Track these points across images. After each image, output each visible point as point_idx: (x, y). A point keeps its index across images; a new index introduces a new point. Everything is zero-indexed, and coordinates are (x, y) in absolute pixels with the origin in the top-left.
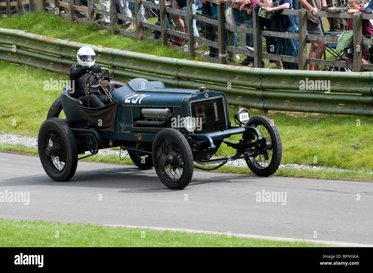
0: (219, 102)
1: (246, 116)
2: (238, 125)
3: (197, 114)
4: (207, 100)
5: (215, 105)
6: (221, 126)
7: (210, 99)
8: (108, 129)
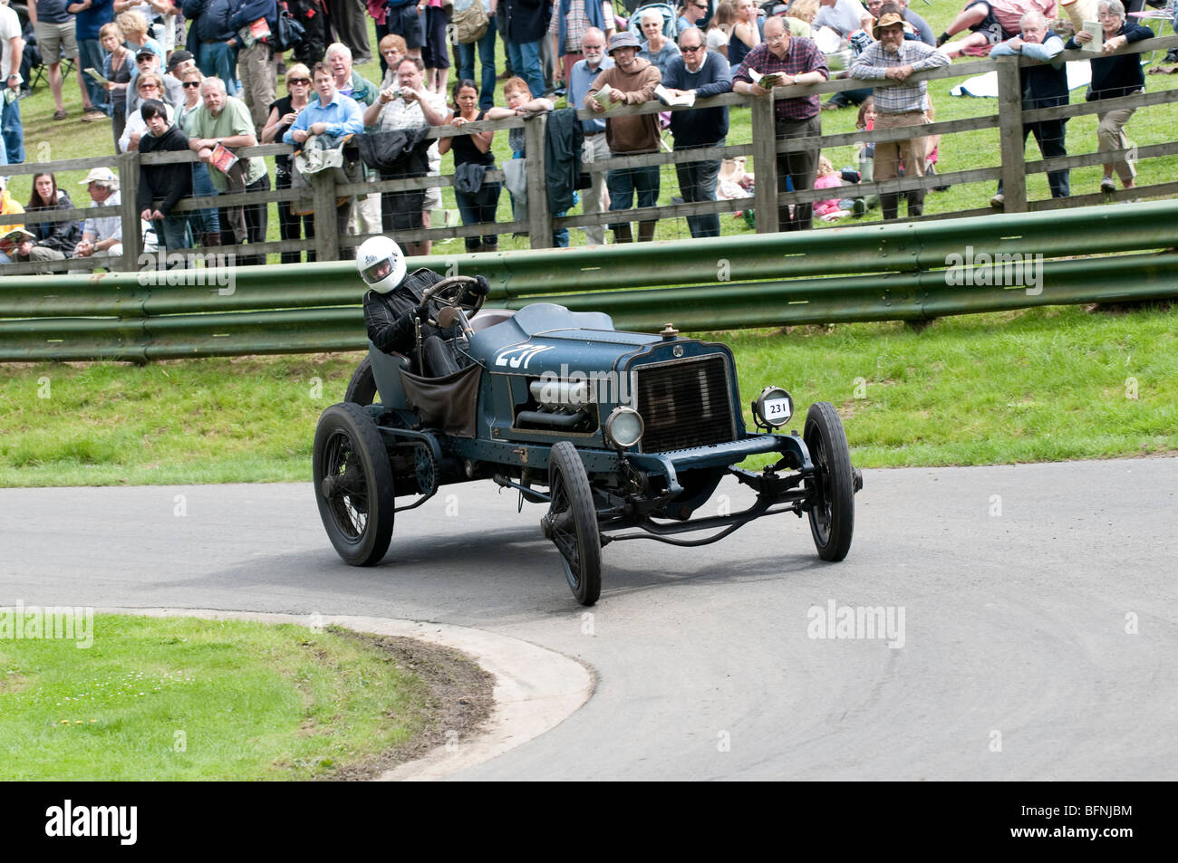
0: (714, 368)
1: (782, 408)
2: (763, 431)
3: (651, 399)
4: (678, 363)
5: (702, 377)
6: (720, 431)
7: (690, 361)
8: (462, 432)
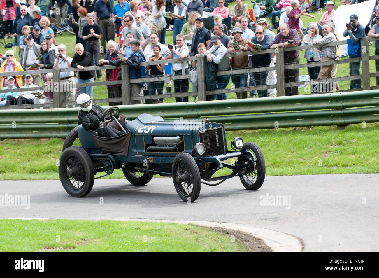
0: (219, 131)
1: (240, 143)
2: (234, 150)
3: (203, 140)
5: (216, 134)
6: (221, 150)
7: (213, 129)
8: (121, 154)
